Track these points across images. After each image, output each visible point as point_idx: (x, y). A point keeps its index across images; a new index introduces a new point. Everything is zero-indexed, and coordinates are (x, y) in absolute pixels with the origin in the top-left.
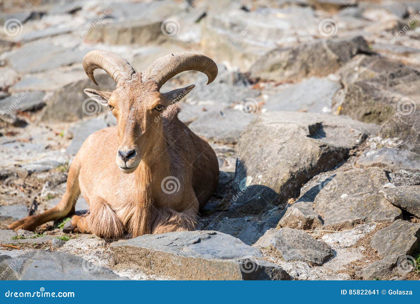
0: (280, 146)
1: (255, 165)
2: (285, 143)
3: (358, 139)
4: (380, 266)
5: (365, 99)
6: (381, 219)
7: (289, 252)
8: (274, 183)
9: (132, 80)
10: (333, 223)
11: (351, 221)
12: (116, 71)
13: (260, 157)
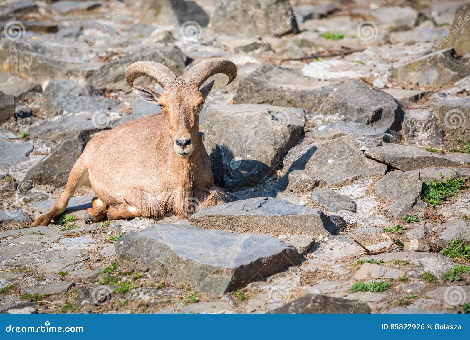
0: (254, 131)
1: (239, 148)
2: (256, 127)
3: (302, 119)
4: (403, 205)
5: (258, 91)
6: (374, 173)
7: (332, 205)
8: (264, 159)
9: (177, 83)
10: (336, 182)
11: (351, 179)
12: (162, 77)
13: (240, 141)
